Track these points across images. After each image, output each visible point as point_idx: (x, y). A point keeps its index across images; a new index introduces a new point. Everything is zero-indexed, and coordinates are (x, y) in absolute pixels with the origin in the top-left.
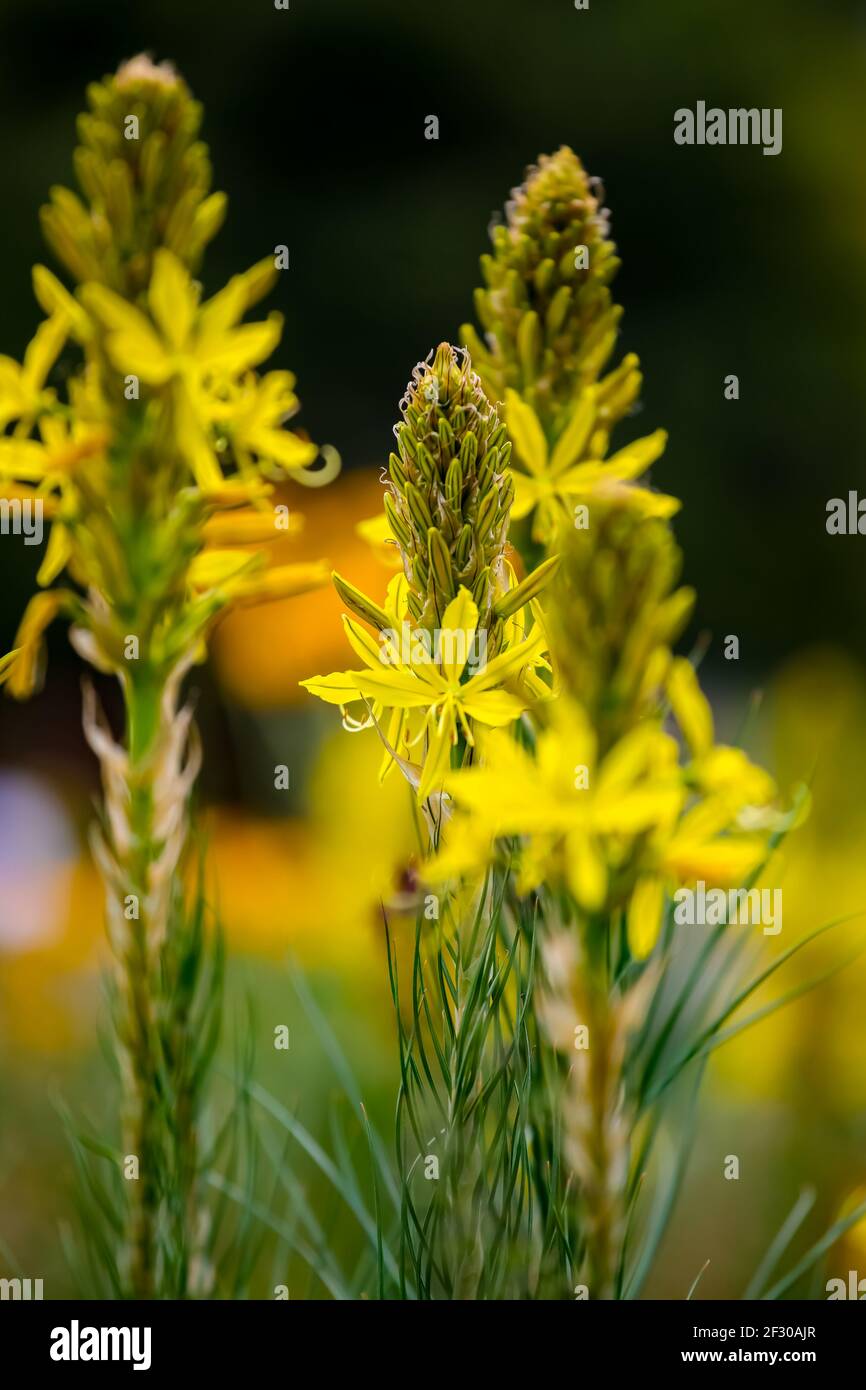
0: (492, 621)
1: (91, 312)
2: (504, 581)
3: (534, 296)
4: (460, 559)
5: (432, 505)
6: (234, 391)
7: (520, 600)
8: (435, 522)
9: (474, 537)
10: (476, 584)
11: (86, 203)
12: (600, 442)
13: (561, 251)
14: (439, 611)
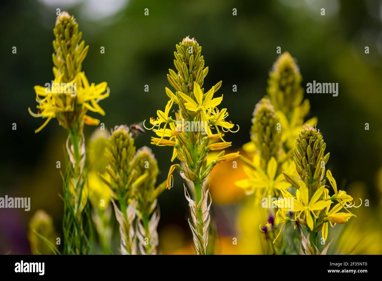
0: (280, 165)
1: (179, 97)
2: (282, 155)
3: (282, 88)
4: (271, 151)
5: (263, 138)
6: (214, 113)
7: (286, 159)
8: (264, 142)
9: (274, 145)
10: (275, 156)
11: (177, 72)
12: (302, 122)
13: (287, 77)
14: (267, 163)
